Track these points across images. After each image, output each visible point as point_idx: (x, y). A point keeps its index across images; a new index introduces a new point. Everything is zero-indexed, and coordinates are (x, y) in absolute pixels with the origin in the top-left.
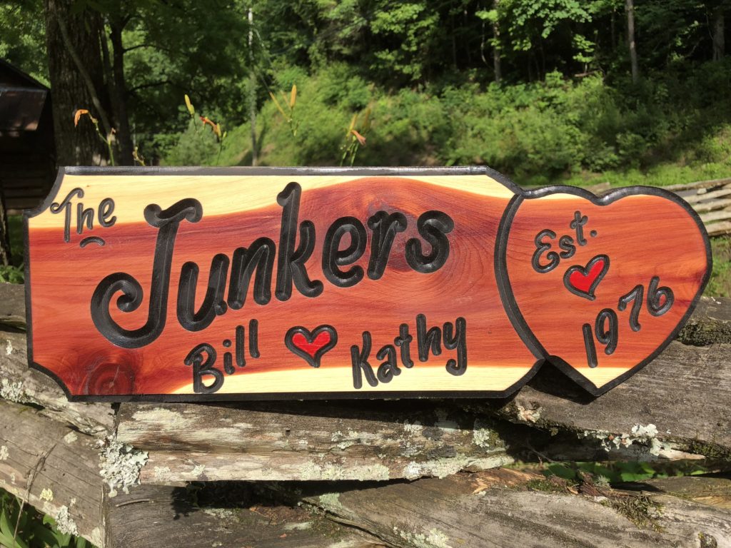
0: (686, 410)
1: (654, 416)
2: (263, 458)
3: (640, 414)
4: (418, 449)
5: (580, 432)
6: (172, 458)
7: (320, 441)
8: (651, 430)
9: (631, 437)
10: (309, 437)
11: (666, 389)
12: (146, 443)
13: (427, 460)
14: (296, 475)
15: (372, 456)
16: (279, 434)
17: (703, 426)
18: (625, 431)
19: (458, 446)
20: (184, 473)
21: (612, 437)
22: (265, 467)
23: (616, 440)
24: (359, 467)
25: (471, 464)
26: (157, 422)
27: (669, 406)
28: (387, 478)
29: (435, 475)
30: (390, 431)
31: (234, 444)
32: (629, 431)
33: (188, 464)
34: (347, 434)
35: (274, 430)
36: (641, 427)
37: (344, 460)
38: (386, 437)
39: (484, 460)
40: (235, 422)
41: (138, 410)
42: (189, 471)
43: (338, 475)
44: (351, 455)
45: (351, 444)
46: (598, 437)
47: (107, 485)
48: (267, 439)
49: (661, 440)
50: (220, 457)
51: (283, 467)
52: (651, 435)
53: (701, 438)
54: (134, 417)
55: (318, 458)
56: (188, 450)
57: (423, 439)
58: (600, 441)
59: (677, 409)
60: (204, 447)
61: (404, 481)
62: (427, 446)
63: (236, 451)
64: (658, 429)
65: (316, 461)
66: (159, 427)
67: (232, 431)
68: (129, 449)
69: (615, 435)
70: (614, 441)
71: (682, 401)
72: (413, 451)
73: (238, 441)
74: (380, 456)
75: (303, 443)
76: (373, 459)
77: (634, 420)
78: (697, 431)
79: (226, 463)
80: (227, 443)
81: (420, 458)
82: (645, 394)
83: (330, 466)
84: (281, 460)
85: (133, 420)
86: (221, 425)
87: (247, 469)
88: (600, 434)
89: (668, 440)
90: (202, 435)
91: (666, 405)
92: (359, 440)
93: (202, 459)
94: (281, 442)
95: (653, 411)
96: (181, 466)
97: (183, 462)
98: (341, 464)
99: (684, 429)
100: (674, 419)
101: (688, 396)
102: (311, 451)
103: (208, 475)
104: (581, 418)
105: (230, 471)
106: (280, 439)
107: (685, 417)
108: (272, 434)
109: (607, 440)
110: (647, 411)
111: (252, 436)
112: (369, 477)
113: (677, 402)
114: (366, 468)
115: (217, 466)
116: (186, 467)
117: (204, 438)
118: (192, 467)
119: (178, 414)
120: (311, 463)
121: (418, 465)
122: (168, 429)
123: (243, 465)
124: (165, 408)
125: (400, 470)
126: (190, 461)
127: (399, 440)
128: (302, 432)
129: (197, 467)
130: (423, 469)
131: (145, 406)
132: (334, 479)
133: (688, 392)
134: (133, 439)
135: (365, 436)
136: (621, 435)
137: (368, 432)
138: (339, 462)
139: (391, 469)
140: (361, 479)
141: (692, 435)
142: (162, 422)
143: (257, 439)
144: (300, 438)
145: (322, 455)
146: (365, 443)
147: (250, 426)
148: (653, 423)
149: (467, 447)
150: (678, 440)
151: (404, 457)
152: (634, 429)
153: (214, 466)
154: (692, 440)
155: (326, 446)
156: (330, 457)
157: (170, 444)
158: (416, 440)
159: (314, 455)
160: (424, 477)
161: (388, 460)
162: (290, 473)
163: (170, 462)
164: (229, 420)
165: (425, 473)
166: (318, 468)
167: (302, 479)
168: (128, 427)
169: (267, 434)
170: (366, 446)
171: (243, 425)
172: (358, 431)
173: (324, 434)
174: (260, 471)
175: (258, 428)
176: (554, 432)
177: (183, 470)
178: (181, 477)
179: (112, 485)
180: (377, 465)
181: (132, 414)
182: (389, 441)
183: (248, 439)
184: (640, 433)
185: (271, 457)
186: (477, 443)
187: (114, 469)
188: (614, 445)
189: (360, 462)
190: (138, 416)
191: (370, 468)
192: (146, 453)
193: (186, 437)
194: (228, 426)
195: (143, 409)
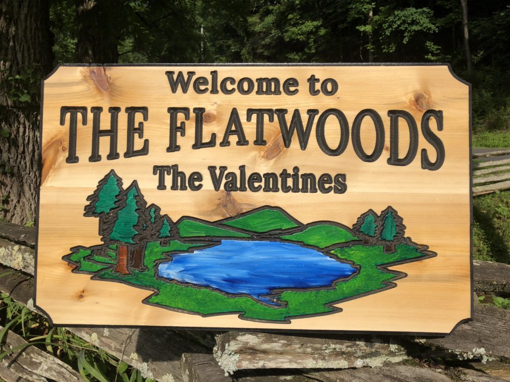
0: (500, 341)
1: (484, 344)
2: (289, 357)
3: (477, 342)
4: (363, 353)
5: (446, 349)
6: (249, 357)
7: (317, 349)
8: (482, 351)
9: (472, 354)
10: (312, 347)
11: (490, 331)
12: (241, 350)
13: (366, 358)
14: (305, 365)
15: (340, 356)
16: (299, 346)
17: (507, 350)
18: (469, 351)
19: (382, 351)
20: (255, 365)
21: (463, 353)
22: (291, 361)
23: (465, 355)
24: (333, 362)
25: (388, 360)
26: (246, 341)
27: (491, 339)
28: (347, 367)
29: (370, 366)
30: (349, 344)
31: (279, 351)
32: (472, 351)
33: (256, 360)
34: (330, 346)
35: (296, 344)
36: (478, 349)
37: (327, 358)
38: (347, 347)
39: (394, 358)
40: (279, 340)
41: (239, 335)
42: (257, 363)
43: (324, 366)
44: (330, 356)
45: (331, 350)
46: (456, 353)
47: (223, 370)
48: (293, 348)
49: (487, 356)
50: (270, 357)
51: (299, 361)
52: (482, 353)
53: (506, 356)
54: (237, 338)
55: (315, 357)
56: (257, 354)
57: (365, 348)
58: (457, 355)
59: (495, 341)
60: (264, 352)
61: (355, 368)
62: (367, 351)
63: (278, 353)
64: (486, 350)
65: (314, 359)
66: (247, 343)
67: (277, 345)
68: (233, 353)
69: (465, 353)
70: (464, 356)
71: (497, 337)
72: (359, 354)
73: (280, 349)
74: (344, 356)
75: (309, 350)
76: (340, 357)
77: (474, 345)
78: (505, 352)
79: (273, 359)
80: (275, 350)
81: (363, 357)
82: (479, 333)
83: (320, 361)
84: (297, 358)
85: (237, 340)
86: (273, 342)
87: (283, 363)
88: (457, 351)
89: (491, 356)
90: (265, 346)
91: (490, 339)
92: (335, 349)
93: (262, 358)
94: (299, 350)
95: (483, 341)
96: (254, 361)
97: (254, 359)
98: (325, 360)
99: (498, 351)
100: (494, 346)
101: (500, 335)
102: (312, 354)
103: (266, 365)
104: (448, 343)
105: (275, 363)
106: (299, 348)
107: (499, 345)
108: (295, 346)
109: (460, 354)
110: (480, 341)
111: (286, 347)
112: (338, 367)
113: (495, 337)
114: (337, 362)
115: (270, 360)
116: (256, 361)
117: (266, 348)
118: (258, 362)
119: (255, 337)
120: (311, 360)
121: (362, 361)
122: (251, 344)
123: (280, 360)
124: (250, 334)
125: (353, 363)
126: (257, 358)
127: (354, 349)
128: (309, 345)
129: (260, 362)
130: (364, 363)
131: (242, 333)
132: (322, 368)
133: (500, 332)
134: (236, 349)
135: (338, 346)
136: (467, 353)
137: (339, 344)
138: (324, 359)
139: (349, 362)
140: (335, 368)
141: (502, 354)
142: (249, 341)
143: (288, 348)
144: (307, 347)
145: (316, 356)
146: (337, 350)
147: (285, 342)
148: (483, 347)
149: (386, 352)
150: (495, 356)
151: (355, 356)
152: (474, 350)
153: (268, 361)
154: (502, 357)
155: (319, 352)
156: (321, 356)
157: (251, 351)
158: (362, 348)
159: (313, 356)
160: (364, 367)
161: (347, 358)
162: (302, 364)
163: (248, 359)
164: (277, 339)
165: (365, 365)
166: (314, 362)
167: (307, 367)
168: (235, 343)
169: (293, 346)
170: (338, 352)
171: (282, 342)
172: (334, 344)
173: (318, 346)
174: (288, 363)
175: (289, 343)
176: (434, 348)
177: (254, 363)
178: (254, 366)
179: (226, 370)
180: (342, 361)
181: (236, 337)
182: (349, 349)
183: (285, 348)
184: (477, 352)
185: (293, 357)
186: (392, 350)
187: (225, 363)
188: (464, 358)
189: (335, 359)
190: (239, 338)
191: (339, 362)
192: (238, 355)
193: (258, 348)
194: (276, 342)
195: (241, 335)
